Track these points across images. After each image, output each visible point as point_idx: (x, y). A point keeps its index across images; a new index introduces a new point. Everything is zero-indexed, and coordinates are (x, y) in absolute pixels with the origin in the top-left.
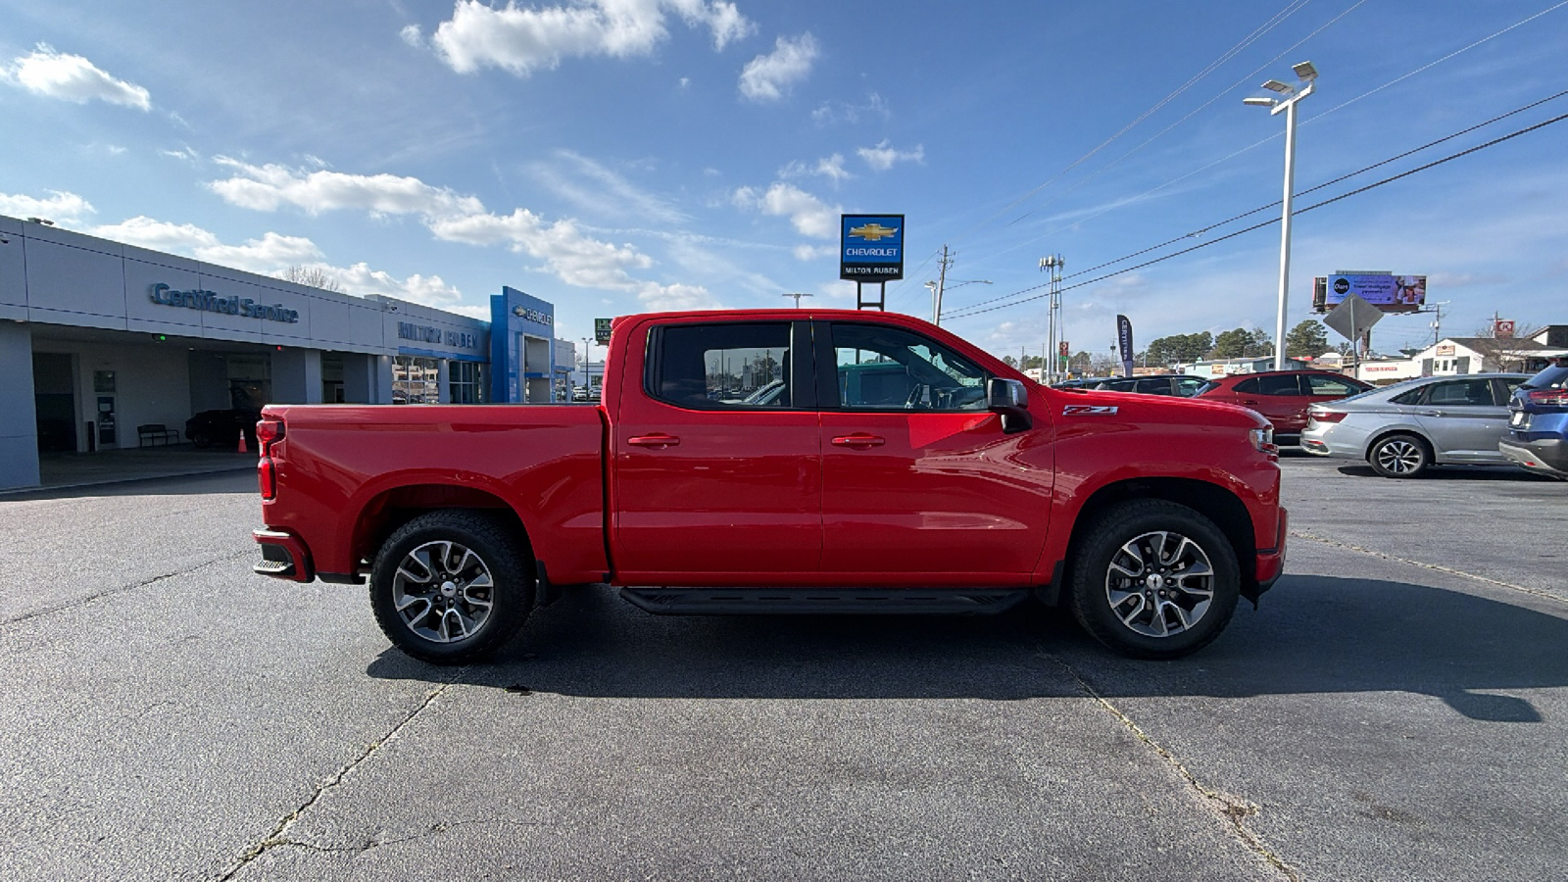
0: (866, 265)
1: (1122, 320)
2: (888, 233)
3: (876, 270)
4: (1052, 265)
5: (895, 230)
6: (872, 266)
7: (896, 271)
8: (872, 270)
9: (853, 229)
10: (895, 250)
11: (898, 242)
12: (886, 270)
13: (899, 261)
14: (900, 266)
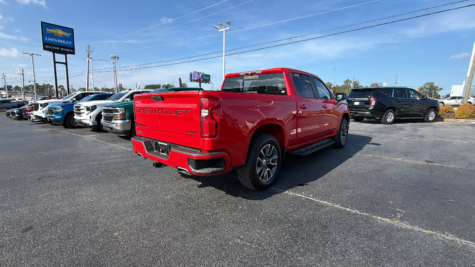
0: (57, 46)
1: (180, 79)
2: (67, 35)
3: (62, 49)
4: (115, 58)
5: (70, 34)
6: (60, 47)
7: (72, 51)
8: (60, 49)
9: (48, 29)
10: (70, 42)
11: (72, 39)
12: (67, 50)
13: (73, 47)
14: (73, 49)
